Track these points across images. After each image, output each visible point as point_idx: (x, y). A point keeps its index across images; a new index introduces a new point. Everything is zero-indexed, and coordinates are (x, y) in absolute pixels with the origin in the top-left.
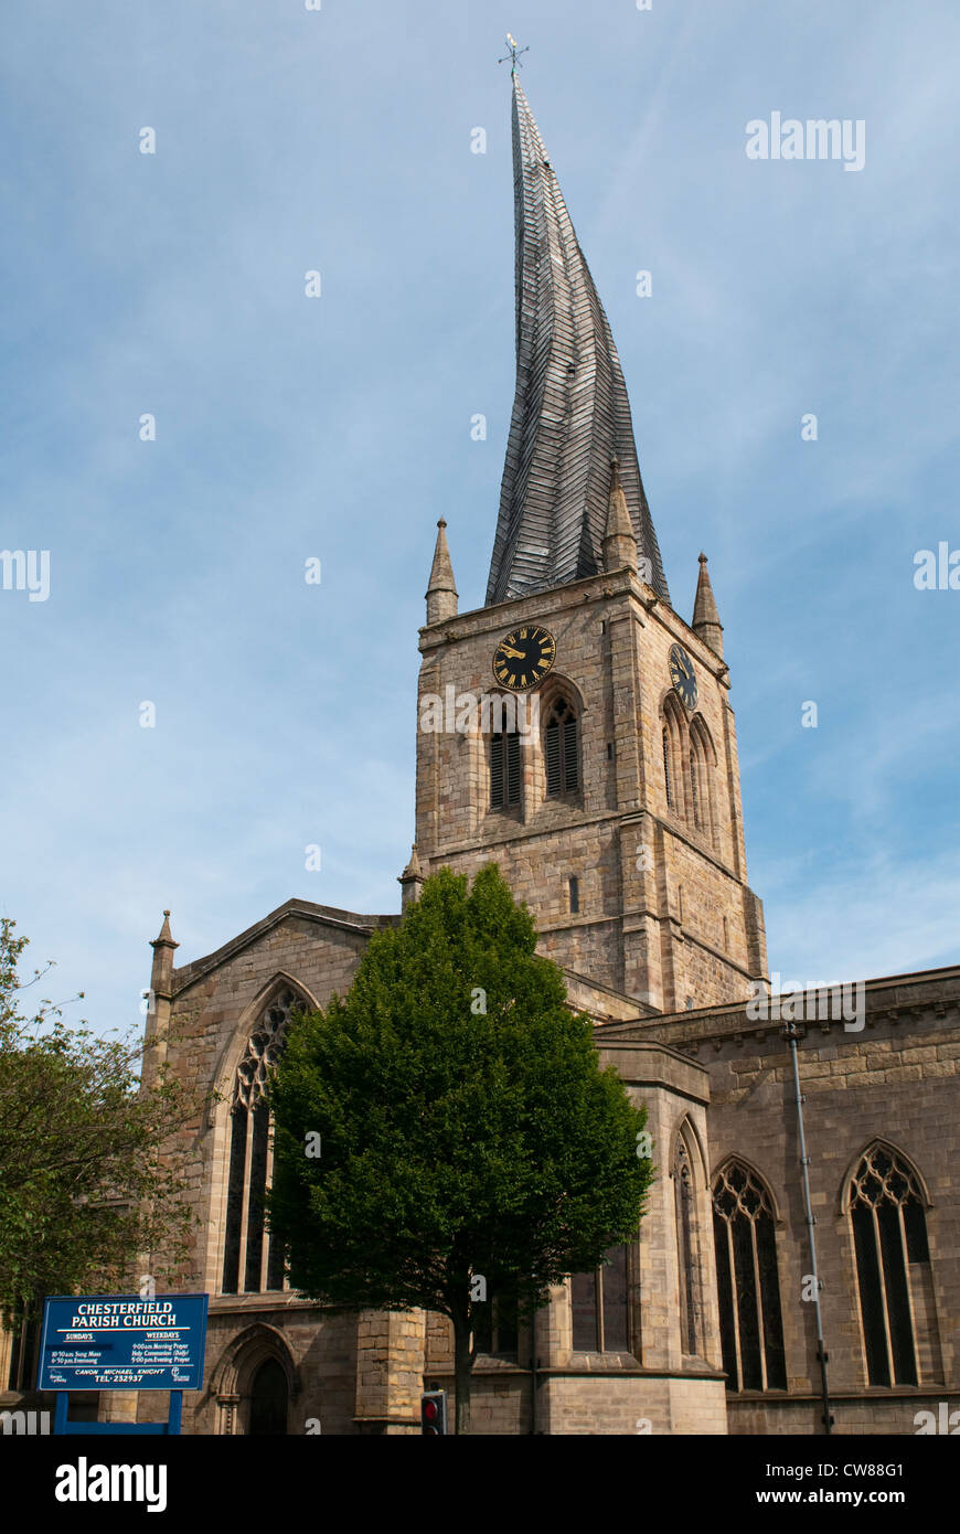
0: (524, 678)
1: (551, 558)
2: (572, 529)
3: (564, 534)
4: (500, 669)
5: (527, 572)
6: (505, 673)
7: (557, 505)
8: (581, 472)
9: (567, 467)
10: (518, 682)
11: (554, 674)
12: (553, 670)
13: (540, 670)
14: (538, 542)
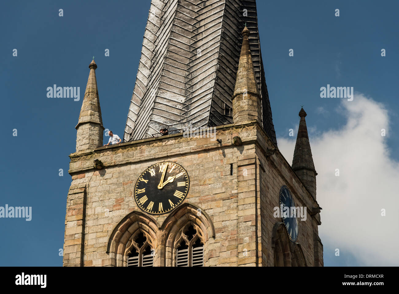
0: (161, 205)
1: (187, 106)
2: (205, 82)
3: (198, 86)
4: (140, 196)
5: (166, 115)
6: (144, 199)
7: (193, 61)
8: (214, 35)
9: (203, 29)
10: (156, 208)
11: (187, 205)
12: (186, 201)
13: (175, 200)
14: (176, 91)
